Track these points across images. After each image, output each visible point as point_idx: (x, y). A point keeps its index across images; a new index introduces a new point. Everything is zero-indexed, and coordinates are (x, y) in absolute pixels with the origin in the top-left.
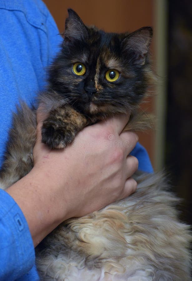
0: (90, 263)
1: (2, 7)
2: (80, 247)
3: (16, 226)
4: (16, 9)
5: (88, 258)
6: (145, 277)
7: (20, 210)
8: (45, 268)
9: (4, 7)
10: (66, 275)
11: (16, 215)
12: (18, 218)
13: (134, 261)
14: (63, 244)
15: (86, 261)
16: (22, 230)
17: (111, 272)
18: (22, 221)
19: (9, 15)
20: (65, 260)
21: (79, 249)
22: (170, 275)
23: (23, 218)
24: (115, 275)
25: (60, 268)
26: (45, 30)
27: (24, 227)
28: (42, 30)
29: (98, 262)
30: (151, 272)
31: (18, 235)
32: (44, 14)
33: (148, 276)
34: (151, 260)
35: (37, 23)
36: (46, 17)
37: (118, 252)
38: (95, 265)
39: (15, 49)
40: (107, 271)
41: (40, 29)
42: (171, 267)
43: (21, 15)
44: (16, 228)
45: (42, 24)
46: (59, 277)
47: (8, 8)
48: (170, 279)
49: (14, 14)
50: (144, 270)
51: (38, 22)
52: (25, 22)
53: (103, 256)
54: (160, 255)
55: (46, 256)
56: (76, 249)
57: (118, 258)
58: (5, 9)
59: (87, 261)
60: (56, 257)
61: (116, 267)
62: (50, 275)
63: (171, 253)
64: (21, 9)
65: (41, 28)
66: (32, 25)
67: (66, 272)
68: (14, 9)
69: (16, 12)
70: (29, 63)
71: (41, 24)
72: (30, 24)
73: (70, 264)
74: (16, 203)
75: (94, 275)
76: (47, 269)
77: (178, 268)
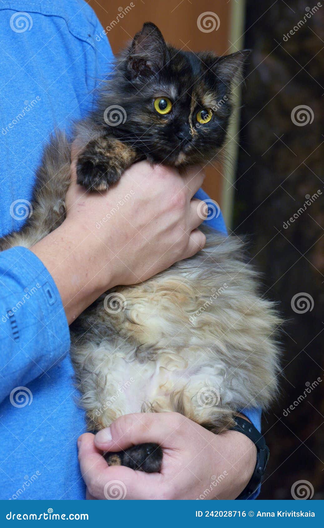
0: (143, 354)
1: (36, 11)
2: (131, 330)
3: (45, 298)
4: (55, 14)
5: (140, 348)
6: (215, 375)
7: (50, 277)
8: (81, 360)
9: (39, 11)
10: (109, 369)
11: (45, 284)
12: (48, 288)
13: (198, 352)
14: (109, 326)
15: (136, 351)
16: (53, 304)
17: (169, 367)
18: (53, 291)
19: (45, 22)
20: (109, 350)
21: (129, 334)
22: (246, 374)
23: (54, 288)
24: (174, 371)
25: (102, 360)
26: (93, 44)
27: (56, 301)
28: (89, 44)
29: (153, 353)
30: (222, 370)
31: (47, 309)
32: (91, 23)
33: (218, 374)
34: (222, 353)
35: (82, 35)
36: (95, 27)
37: (179, 340)
38: (148, 357)
39: (53, 67)
40: (164, 366)
41: (85, 42)
42: (247, 364)
43: (61, 22)
44: (45, 300)
45: (90, 36)
46: (100, 372)
47: (45, 13)
48: (247, 379)
49: (52, 20)
50: (212, 366)
51: (84, 33)
52: (67, 32)
53: (160, 345)
54: (233, 346)
55: (85, 343)
56: (125, 334)
57: (179, 348)
58: (40, 14)
59: (138, 350)
60: (98, 344)
61: (176, 360)
62: (88, 369)
63: (249, 344)
64: (61, 15)
65: (88, 40)
66: (75, 37)
67: (110, 365)
68: (53, 14)
69: (55, 19)
70: (71, 86)
71: (87, 36)
72: (73, 35)
73: (116, 355)
74: (45, 268)
75: (146, 370)
76: (85, 361)
77: (258, 366)
